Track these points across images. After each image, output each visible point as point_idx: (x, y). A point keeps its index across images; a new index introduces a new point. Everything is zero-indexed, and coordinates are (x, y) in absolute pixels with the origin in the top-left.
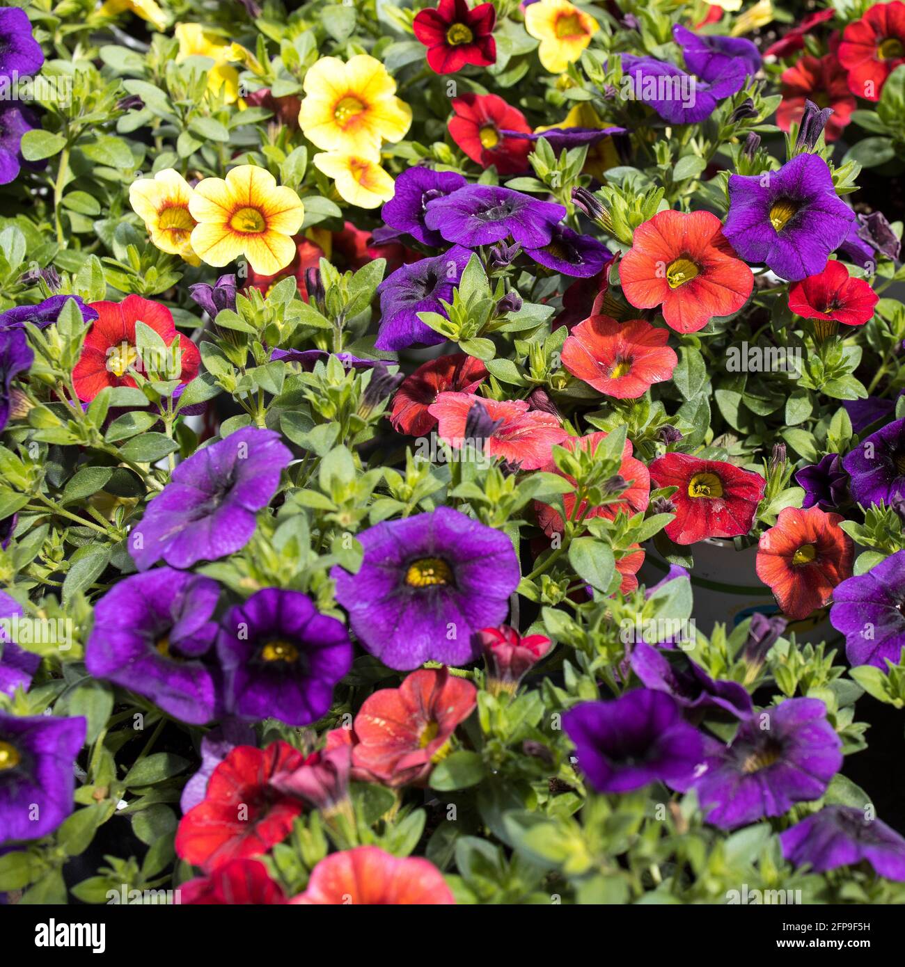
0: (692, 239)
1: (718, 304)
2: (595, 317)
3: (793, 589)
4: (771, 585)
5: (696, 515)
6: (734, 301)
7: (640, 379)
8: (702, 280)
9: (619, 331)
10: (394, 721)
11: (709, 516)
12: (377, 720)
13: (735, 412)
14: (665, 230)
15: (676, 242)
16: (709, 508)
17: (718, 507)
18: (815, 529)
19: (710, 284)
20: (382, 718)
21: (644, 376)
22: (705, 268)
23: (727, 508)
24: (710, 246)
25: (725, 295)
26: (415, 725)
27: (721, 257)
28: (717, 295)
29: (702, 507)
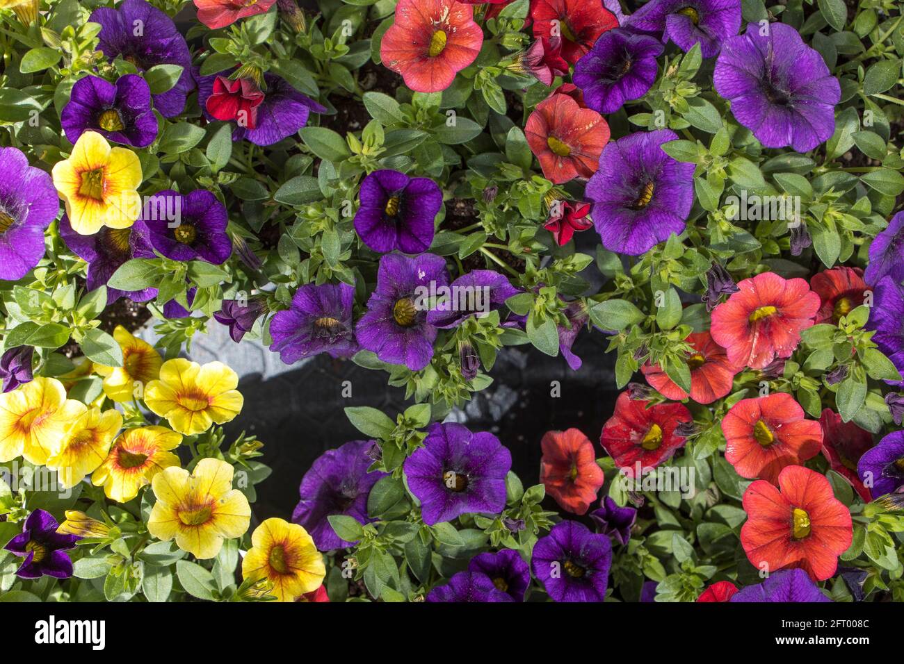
0: (817, 548)
1: (756, 529)
2: (821, 447)
3: (558, 447)
4: (566, 433)
5: (637, 417)
6: (751, 542)
7: (739, 438)
8: (784, 534)
9: (798, 456)
10: (584, 135)
11: (631, 425)
12: (591, 126)
13: (724, 516)
14: (835, 532)
15: (821, 534)
16: (637, 429)
17: (634, 435)
18: (581, 487)
19: (776, 536)
20: (591, 129)
21: (739, 442)
22: (791, 541)
23: (628, 441)
24: (804, 557)
25: (761, 540)
26: (574, 145)
27: (791, 558)
28: (764, 534)
29: (641, 426)
